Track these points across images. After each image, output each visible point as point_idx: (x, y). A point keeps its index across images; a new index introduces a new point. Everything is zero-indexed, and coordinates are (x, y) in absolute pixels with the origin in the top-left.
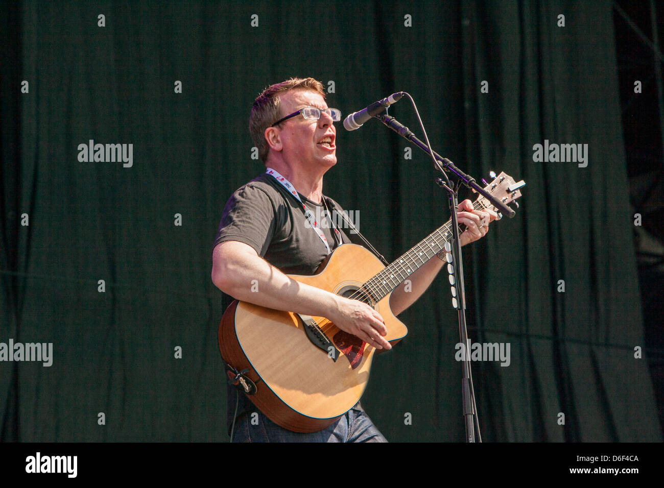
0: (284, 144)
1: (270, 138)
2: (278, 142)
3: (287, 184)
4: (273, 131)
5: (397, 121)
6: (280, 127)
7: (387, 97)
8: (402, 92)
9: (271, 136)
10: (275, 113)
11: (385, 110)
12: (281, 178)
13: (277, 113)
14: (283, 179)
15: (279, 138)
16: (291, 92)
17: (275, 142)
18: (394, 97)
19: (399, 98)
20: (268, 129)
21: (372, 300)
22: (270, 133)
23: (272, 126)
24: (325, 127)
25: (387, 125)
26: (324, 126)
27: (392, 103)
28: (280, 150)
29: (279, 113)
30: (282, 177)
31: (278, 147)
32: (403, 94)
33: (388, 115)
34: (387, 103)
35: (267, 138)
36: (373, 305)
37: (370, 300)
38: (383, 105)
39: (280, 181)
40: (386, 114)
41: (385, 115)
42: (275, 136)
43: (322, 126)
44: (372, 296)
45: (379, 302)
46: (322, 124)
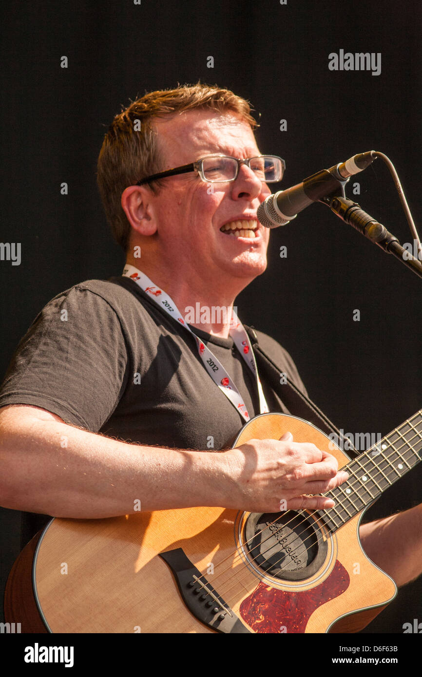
0: (161, 221)
1: (132, 208)
2: (147, 217)
3: (166, 303)
4: (139, 194)
5: (362, 211)
6: (152, 188)
7: (344, 161)
8: (373, 152)
9: (135, 202)
10: (144, 159)
11: (340, 188)
12: (155, 290)
13: (149, 160)
14: (159, 292)
15: (150, 211)
16: (183, 117)
17: (141, 217)
18: (358, 162)
19: (367, 164)
20: (129, 190)
21: (321, 527)
22: (133, 199)
23: (139, 184)
24: (244, 198)
25: (343, 219)
26: (242, 195)
27: (353, 173)
28: (153, 233)
29: (153, 159)
30: (157, 289)
31: (146, 226)
32: (374, 155)
33: (345, 198)
34: (343, 174)
35: (126, 208)
36: (325, 539)
37: (317, 527)
38: (335, 178)
39: (153, 297)
40: (342, 195)
41: (339, 199)
42: (142, 204)
43: (236, 194)
44: (323, 521)
45: (338, 533)
46: (238, 190)
